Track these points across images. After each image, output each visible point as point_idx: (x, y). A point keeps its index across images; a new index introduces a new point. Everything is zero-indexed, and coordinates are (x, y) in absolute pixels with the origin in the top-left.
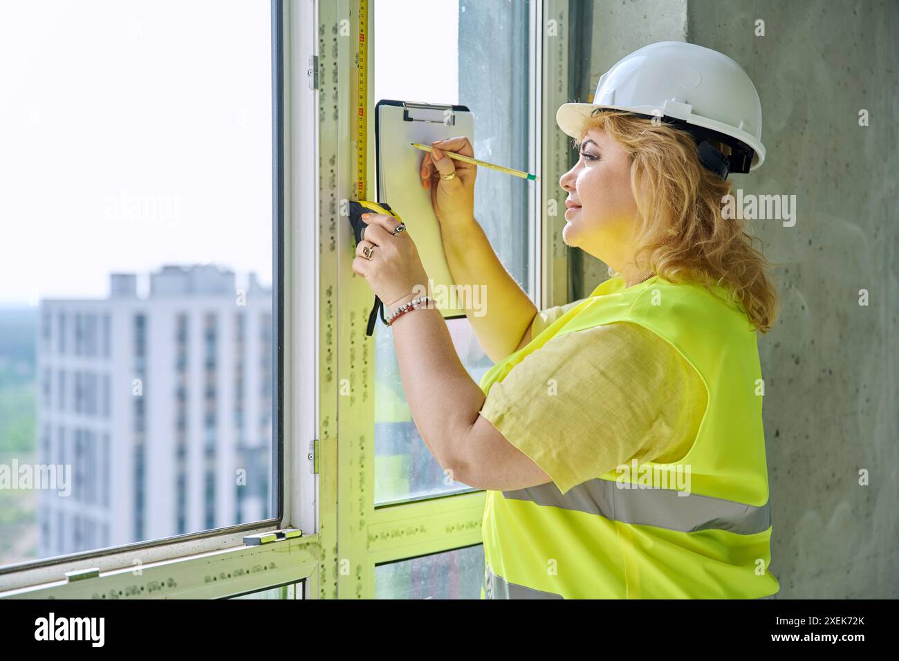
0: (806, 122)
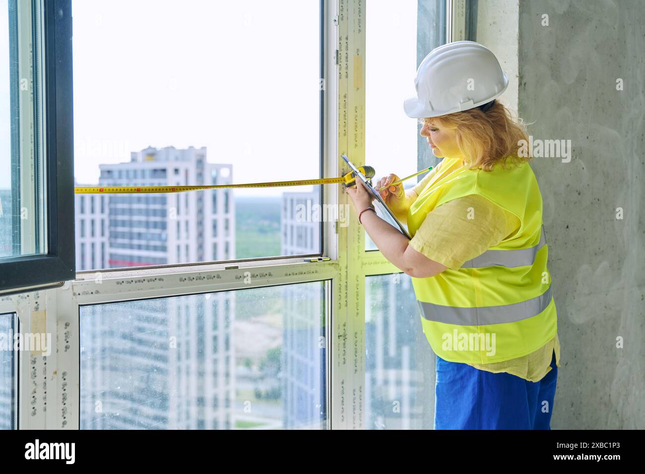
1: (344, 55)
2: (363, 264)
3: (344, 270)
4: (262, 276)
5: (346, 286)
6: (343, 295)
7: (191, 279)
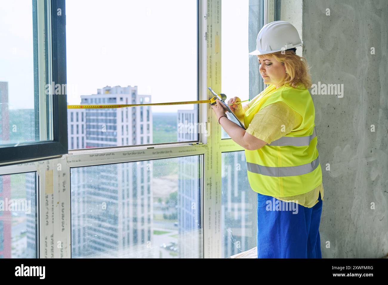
1: (210, 35)
2: (220, 146)
3: (210, 150)
4: (167, 152)
5: (211, 158)
6: (210, 162)
7: (129, 154)
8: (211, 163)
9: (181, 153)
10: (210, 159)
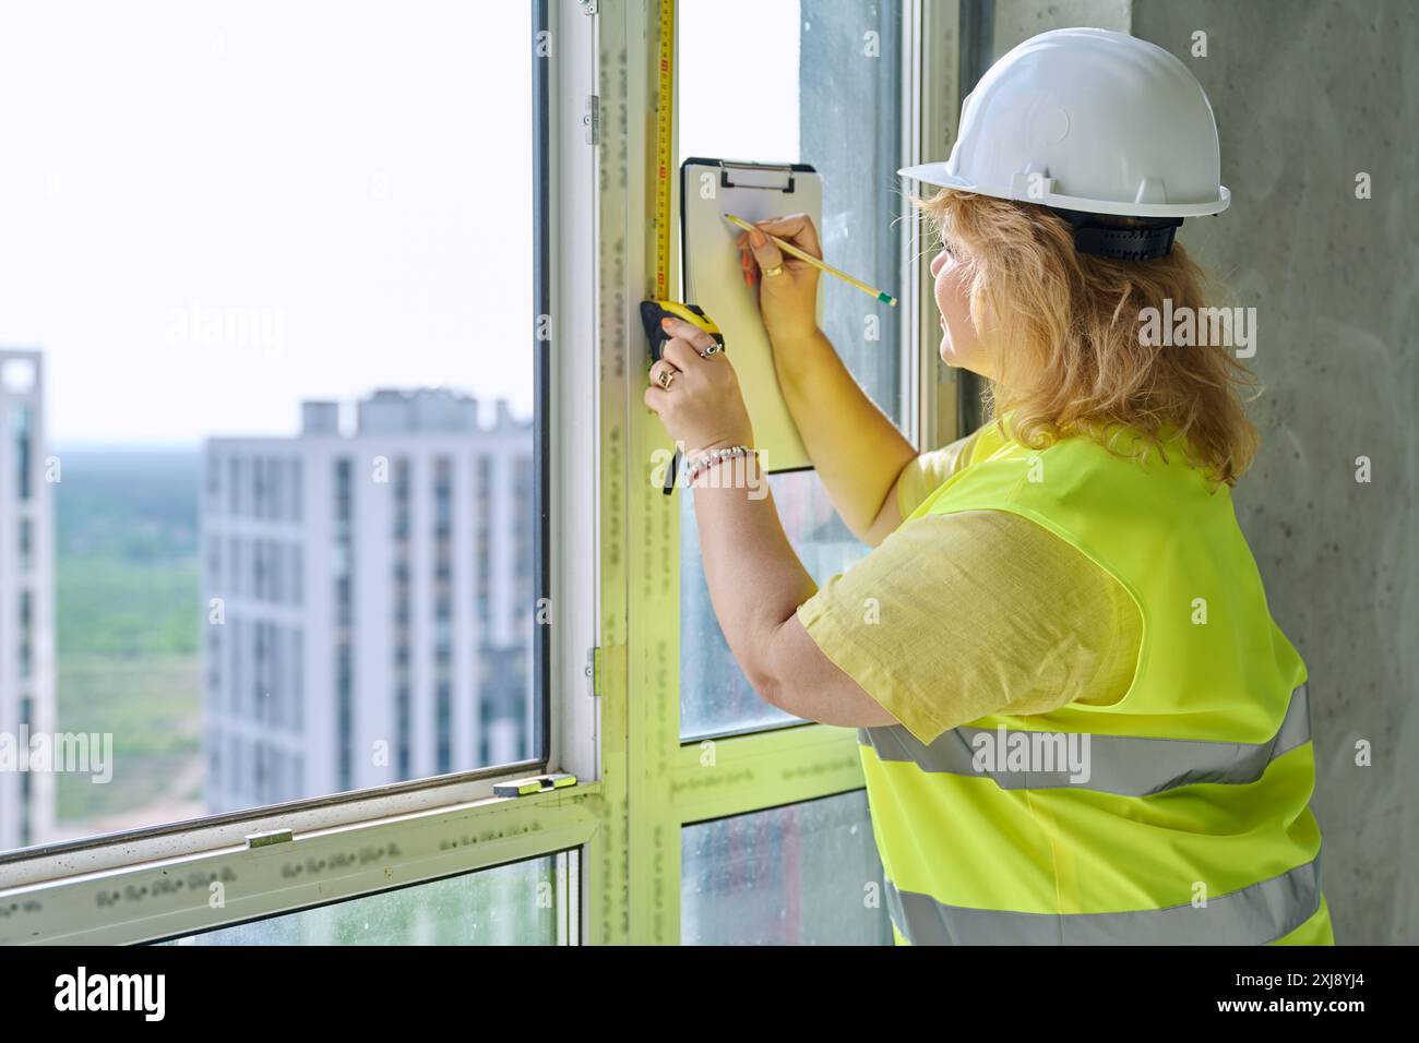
0: (1302, 186)
1: (614, 114)
2: (675, 788)
3: (617, 812)
4: (369, 857)
5: (626, 866)
6: (616, 894)
7: (135, 894)
8: (626, 900)
9: (450, 854)
10: (617, 871)
